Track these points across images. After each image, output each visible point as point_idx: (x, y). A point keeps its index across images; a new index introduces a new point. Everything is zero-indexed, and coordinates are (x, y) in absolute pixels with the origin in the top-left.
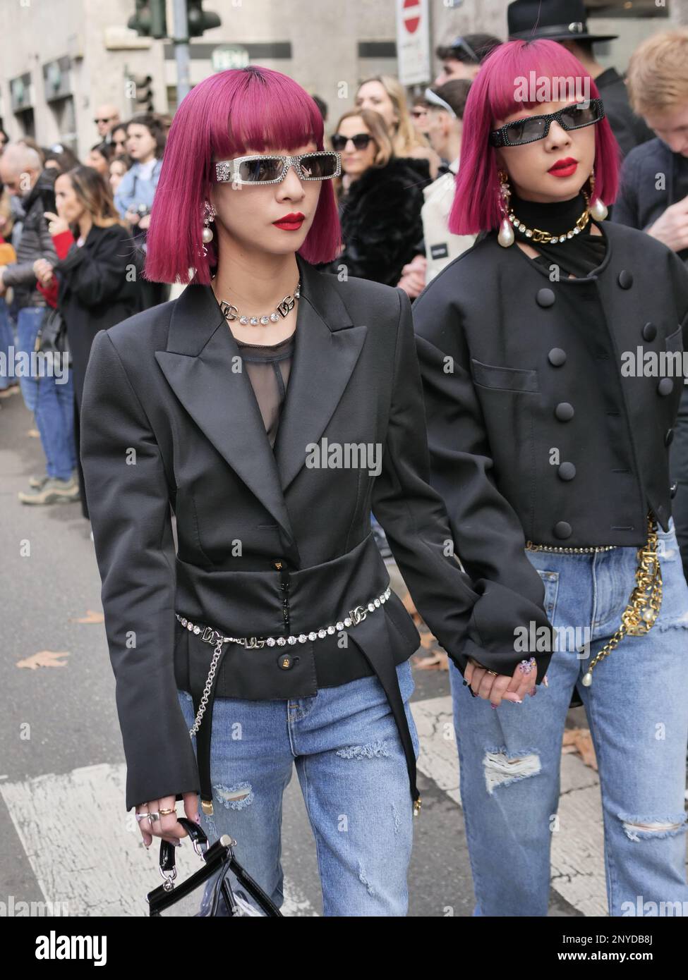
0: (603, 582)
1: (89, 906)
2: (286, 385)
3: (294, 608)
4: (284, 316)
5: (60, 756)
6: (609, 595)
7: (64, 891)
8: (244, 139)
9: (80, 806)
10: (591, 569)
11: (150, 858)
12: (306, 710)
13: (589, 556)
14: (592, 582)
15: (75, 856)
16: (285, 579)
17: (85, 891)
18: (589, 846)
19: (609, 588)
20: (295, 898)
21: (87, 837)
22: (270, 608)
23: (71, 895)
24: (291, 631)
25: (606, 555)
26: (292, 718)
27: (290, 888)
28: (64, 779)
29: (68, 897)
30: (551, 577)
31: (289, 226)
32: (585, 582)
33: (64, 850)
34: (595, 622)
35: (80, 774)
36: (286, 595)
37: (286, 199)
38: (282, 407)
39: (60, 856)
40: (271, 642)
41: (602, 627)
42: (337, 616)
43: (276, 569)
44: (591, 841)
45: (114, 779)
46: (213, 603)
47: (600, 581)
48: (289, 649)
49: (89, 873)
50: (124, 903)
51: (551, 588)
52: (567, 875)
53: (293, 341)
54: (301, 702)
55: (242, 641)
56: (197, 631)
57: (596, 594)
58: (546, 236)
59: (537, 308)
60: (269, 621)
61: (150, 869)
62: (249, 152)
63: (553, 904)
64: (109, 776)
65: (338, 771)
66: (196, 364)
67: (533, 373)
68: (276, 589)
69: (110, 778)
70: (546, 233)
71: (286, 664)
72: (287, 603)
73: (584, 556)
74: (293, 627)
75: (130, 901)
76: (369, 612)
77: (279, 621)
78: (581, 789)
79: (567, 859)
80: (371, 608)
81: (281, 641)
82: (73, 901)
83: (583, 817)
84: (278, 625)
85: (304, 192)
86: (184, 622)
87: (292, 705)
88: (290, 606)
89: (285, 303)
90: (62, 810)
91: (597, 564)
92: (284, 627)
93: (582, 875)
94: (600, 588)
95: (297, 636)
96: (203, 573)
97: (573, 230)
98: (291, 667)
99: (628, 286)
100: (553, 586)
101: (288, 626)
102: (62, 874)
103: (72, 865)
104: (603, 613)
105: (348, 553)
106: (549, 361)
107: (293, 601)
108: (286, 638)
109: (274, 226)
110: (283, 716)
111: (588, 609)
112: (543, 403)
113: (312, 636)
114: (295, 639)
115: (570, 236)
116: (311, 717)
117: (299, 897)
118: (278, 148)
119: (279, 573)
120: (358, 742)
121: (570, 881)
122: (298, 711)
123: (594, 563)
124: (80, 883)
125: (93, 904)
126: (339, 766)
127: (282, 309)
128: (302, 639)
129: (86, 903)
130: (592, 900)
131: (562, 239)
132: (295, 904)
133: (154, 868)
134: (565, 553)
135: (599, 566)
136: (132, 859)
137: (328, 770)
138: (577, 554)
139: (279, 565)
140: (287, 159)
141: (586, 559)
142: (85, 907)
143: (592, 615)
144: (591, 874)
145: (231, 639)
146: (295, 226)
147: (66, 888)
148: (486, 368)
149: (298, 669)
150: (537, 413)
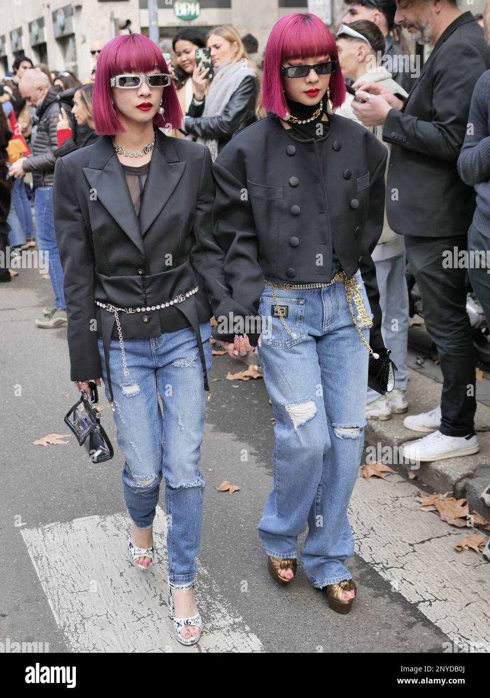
0: (328, 303)
1: (84, 618)
2: (143, 187)
3: (148, 294)
4: (146, 154)
5: (64, 509)
6: (331, 309)
7: (66, 607)
8: (122, 67)
9: (78, 545)
10: (321, 297)
11: (128, 583)
12: (160, 343)
13: (319, 290)
14: (322, 303)
15: (74, 581)
16: (143, 279)
17: (81, 607)
18: (444, 580)
19: (331, 305)
20: (232, 614)
21: (83, 568)
22: (138, 294)
23: (71, 610)
24: (148, 304)
25: (327, 288)
26: (153, 347)
27: (228, 607)
28: (66, 526)
29: (69, 611)
30: (301, 302)
31: (144, 108)
32: (318, 303)
33: (67, 577)
34: (325, 324)
35: (78, 523)
36: (144, 287)
37: (142, 95)
38: (142, 195)
39: (64, 582)
40: (139, 310)
41: (328, 327)
42: (171, 298)
43: (139, 274)
44: (446, 576)
45: (102, 526)
46: (111, 292)
47: (326, 302)
48: (147, 313)
49: (84, 594)
50: (109, 616)
51: (301, 308)
52: (429, 600)
53: (148, 166)
54: (156, 339)
55: (125, 310)
56: (104, 306)
57: (324, 309)
58: (295, 119)
59: (286, 156)
60: (136, 300)
61: (128, 592)
62: (125, 73)
63: (418, 622)
64: (99, 523)
65: (173, 373)
66: (102, 174)
67: (281, 189)
68: (139, 284)
69: (100, 525)
70: (296, 118)
71: (146, 320)
72: (145, 291)
73: (316, 290)
74: (148, 303)
75: (114, 615)
76: (186, 298)
77: (142, 300)
78: (438, 537)
79: (429, 588)
80: (188, 296)
81: (143, 310)
82: (73, 614)
83: (440, 559)
84: (141, 302)
85: (151, 93)
86: (98, 303)
87: (152, 340)
88: (146, 293)
89: (146, 147)
90: (65, 549)
91: (324, 294)
92: (144, 303)
93: (440, 600)
94: (326, 305)
95: (151, 307)
96: (106, 277)
97: (310, 118)
98: (148, 322)
99: (338, 149)
100: (302, 306)
101: (146, 302)
102: (65, 594)
103: (72, 589)
104: (329, 319)
105: (175, 268)
106: (290, 183)
107: (148, 290)
108: (146, 308)
109: (136, 109)
110: (149, 346)
111: (321, 318)
112: (285, 205)
113: (158, 307)
114: (150, 309)
115: (308, 121)
116: (162, 347)
117: (235, 613)
118: (138, 72)
119: (140, 276)
120: (183, 357)
121: (431, 604)
122: (156, 344)
123: (322, 293)
124: (78, 601)
125: (87, 617)
126: (173, 370)
127: (145, 150)
128: (153, 308)
129: (82, 616)
130: (446, 619)
131: (304, 122)
132: (232, 619)
133: (131, 591)
134: (306, 290)
135: (325, 295)
136: (114, 584)
137: (169, 372)
138: (312, 289)
139: (140, 272)
140: (142, 77)
141: (317, 291)
142: (81, 619)
143: (323, 321)
144: (446, 600)
145: (120, 309)
146: (147, 108)
147: (68, 605)
148: (253, 185)
149: (152, 323)
150: (281, 210)
